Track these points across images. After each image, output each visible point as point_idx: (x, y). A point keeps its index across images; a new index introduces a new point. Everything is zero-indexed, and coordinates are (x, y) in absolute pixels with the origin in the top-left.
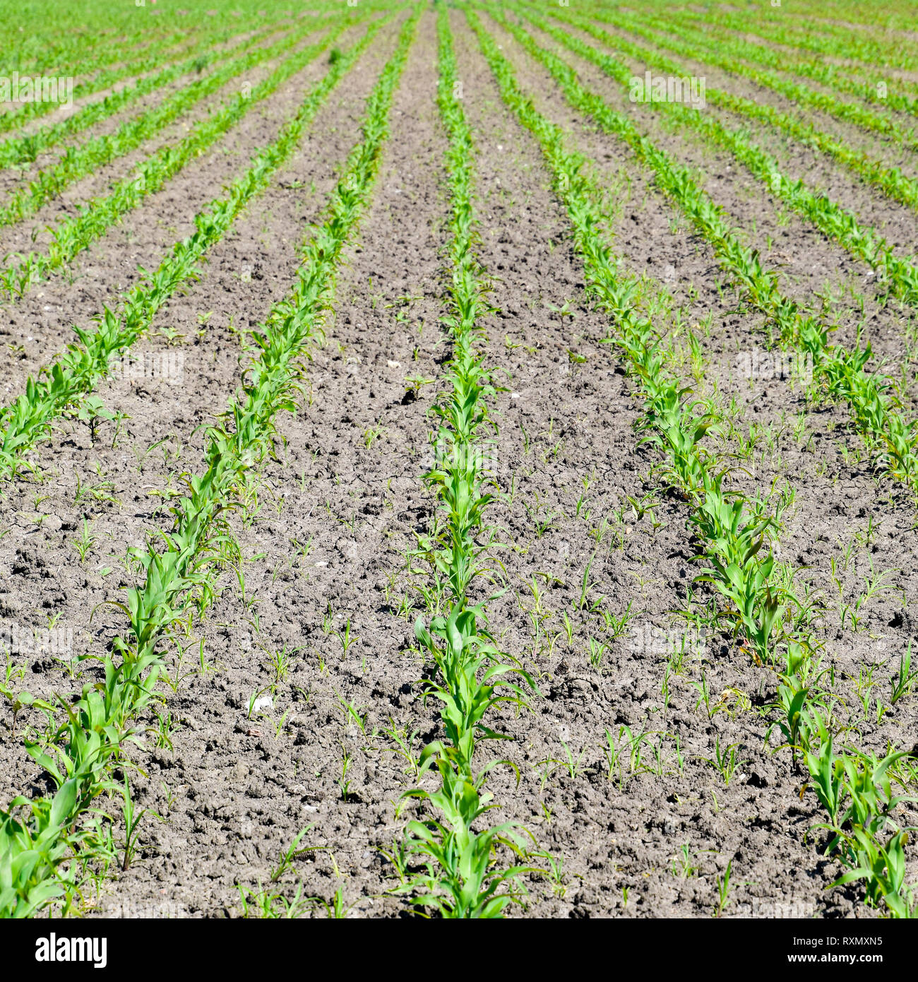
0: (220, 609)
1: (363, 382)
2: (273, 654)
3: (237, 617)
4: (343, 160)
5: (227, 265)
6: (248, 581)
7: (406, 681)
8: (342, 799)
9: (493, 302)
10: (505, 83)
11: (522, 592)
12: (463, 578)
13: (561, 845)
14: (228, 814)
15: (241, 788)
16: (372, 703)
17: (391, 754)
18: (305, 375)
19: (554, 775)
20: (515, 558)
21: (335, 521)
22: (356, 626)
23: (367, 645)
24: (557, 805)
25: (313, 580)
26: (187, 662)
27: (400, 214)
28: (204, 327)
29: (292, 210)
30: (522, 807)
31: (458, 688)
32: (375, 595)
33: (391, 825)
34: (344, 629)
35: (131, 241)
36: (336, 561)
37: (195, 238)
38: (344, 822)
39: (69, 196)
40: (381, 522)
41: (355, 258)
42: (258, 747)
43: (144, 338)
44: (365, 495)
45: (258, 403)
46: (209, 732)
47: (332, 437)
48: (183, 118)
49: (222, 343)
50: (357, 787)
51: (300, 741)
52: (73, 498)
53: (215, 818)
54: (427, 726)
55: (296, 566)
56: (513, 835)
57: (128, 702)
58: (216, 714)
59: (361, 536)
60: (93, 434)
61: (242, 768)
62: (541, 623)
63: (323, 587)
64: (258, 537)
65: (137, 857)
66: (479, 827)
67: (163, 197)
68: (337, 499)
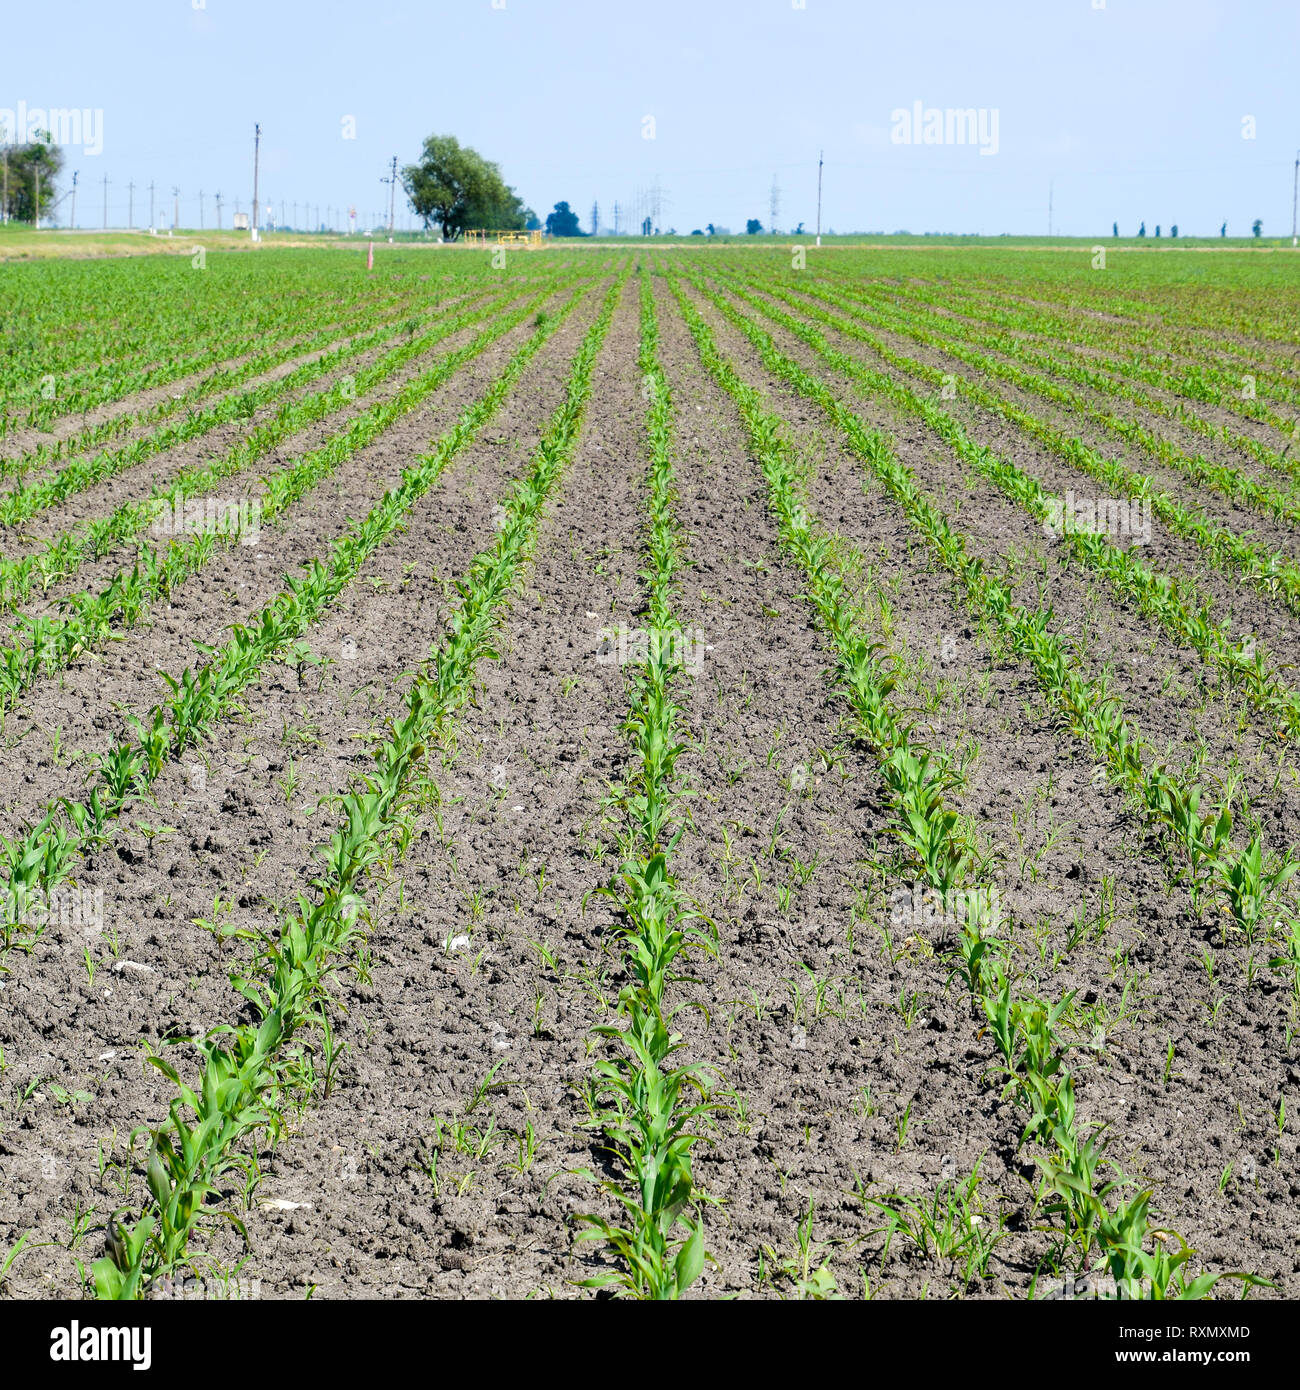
0: (419, 850)
1: (562, 631)
2: (470, 895)
3: (436, 859)
4: (545, 418)
5: (433, 517)
6: (446, 824)
7: (599, 923)
8: (535, 1036)
9: (690, 557)
10: (705, 349)
11: (713, 839)
12: (655, 824)
13: (746, 1085)
14: (424, 1048)
15: (438, 1024)
16: (565, 944)
17: (582, 994)
18: (505, 624)
19: (741, 1018)
20: (707, 806)
21: (532, 766)
22: (551, 870)
23: (561, 888)
24: (744, 1047)
25: (509, 824)
26: (386, 900)
27: (601, 470)
28: (409, 576)
29: (496, 464)
30: (709, 1047)
31: (648, 932)
32: (570, 840)
33: (582, 1063)
34: (538, 872)
35: (341, 493)
36: (532, 806)
37: (402, 491)
38: (537, 1058)
39: (284, 449)
40: (577, 769)
41: (557, 512)
42: (454, 985)
43: (351, 585)
44: (561, 742)
45: (459, 651)
46: (408, 968)
47: (531, 685)
48: (394, 376)
49: (426, 593)
50: (550, 1026)
51: (495, 980)
52: (281, 740)
53: (412, 1051)
54: (619, 967)
55: (493, 810)
56: (700, 1074)
57: (329, 937)
58: (414, 952)
59: (557, 782)
60: (300, 678)
61: (439, 1004)
62: (731, 869)
63: (519, 831)
64: (457, 781)
65: (337, 1086)
66: (668, 1066)
67: (372, 452)
68: (534, 747)
